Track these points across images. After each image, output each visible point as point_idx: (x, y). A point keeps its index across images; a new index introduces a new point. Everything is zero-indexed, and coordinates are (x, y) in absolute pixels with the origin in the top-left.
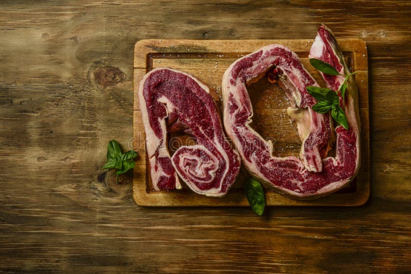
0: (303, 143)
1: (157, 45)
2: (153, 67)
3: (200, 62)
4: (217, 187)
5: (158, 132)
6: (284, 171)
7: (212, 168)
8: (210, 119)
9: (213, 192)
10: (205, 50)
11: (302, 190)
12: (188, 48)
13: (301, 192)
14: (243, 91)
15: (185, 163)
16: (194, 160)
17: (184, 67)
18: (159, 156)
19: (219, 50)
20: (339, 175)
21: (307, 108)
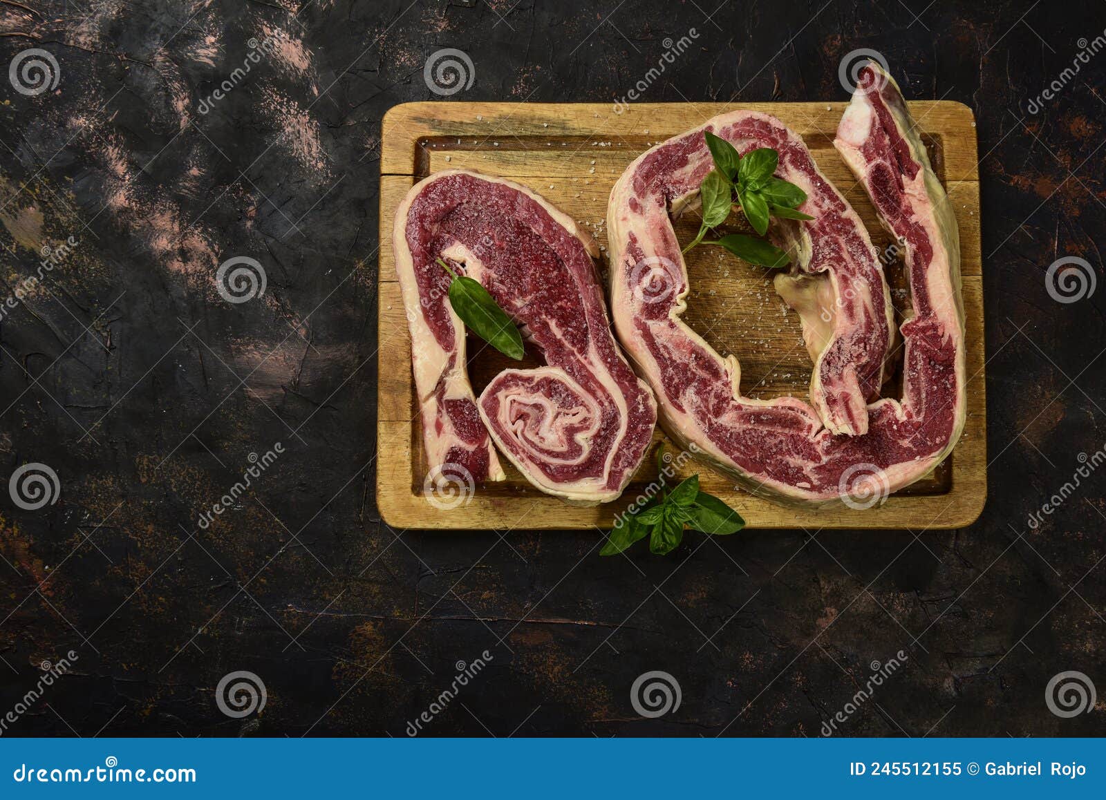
0: (819, 363)
1: (441, 117)
2: (431, 170)
3: (550, 158)
4: (598, 474)
5: (443, 334)
6: (770, 434)
7: (585, 425)
8: (578, 301)
9: (586, 490)
10: (564, 128)
11: (816, 483)
12: (521, 123)
13: (813, 488)
14: (663, 229)
15: (514, 413)
16: (537, 407)
17: (510, 171)
18: (447, 396)
19: (599, 130)
20: (911, 446)
21: (827, 272)
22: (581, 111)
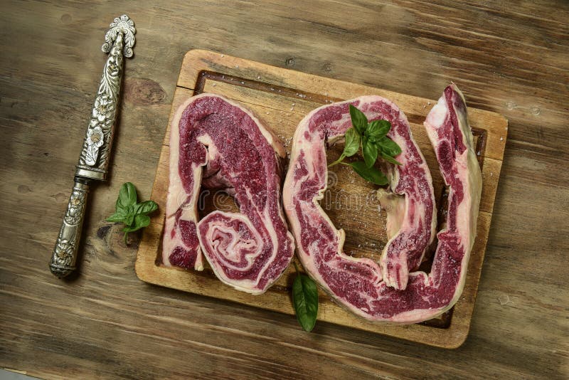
0: (388, 244)
1: (215, 61)
2: (205, 90)
3: (271, 97)
4: (254, 279)
5: (187, 181)
6: (353, 277)
7: (252, 250)
8: (264, 181)
9: (247, 286)
10: (282, 82)
11: (372, 309)
12: (259, 74)
13: (369, 312)
14: (320, 152)
15: (215, 236)
16: (229, 235)
17: (247, 99)
18: (181, 218)
19: (301, 88)
20: (428, 301)
21: (404, 195)
22: (294, 75)
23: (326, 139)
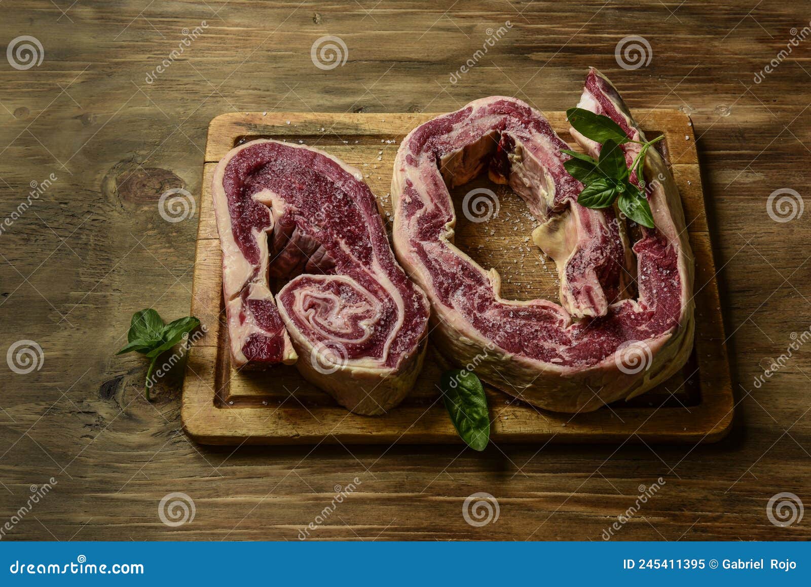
1: (257, 122)
3: (346, 150)
4: (377, 355)
5: (250, 252)
6: (527, 325)
7: (367, 315)
8: (364, 227)
9: (367, 365)
10: (357, 130)
11: (567, 358)
12: (322, 126)
13: (564, 363)
14: (433, 177)
15: (307, 304)
16: (327, 300)
18: (250, 297)
19: (386, 131)
20: (647, 329)
21: (568, 203)
22: (371, 117)
23: (439, 160)
